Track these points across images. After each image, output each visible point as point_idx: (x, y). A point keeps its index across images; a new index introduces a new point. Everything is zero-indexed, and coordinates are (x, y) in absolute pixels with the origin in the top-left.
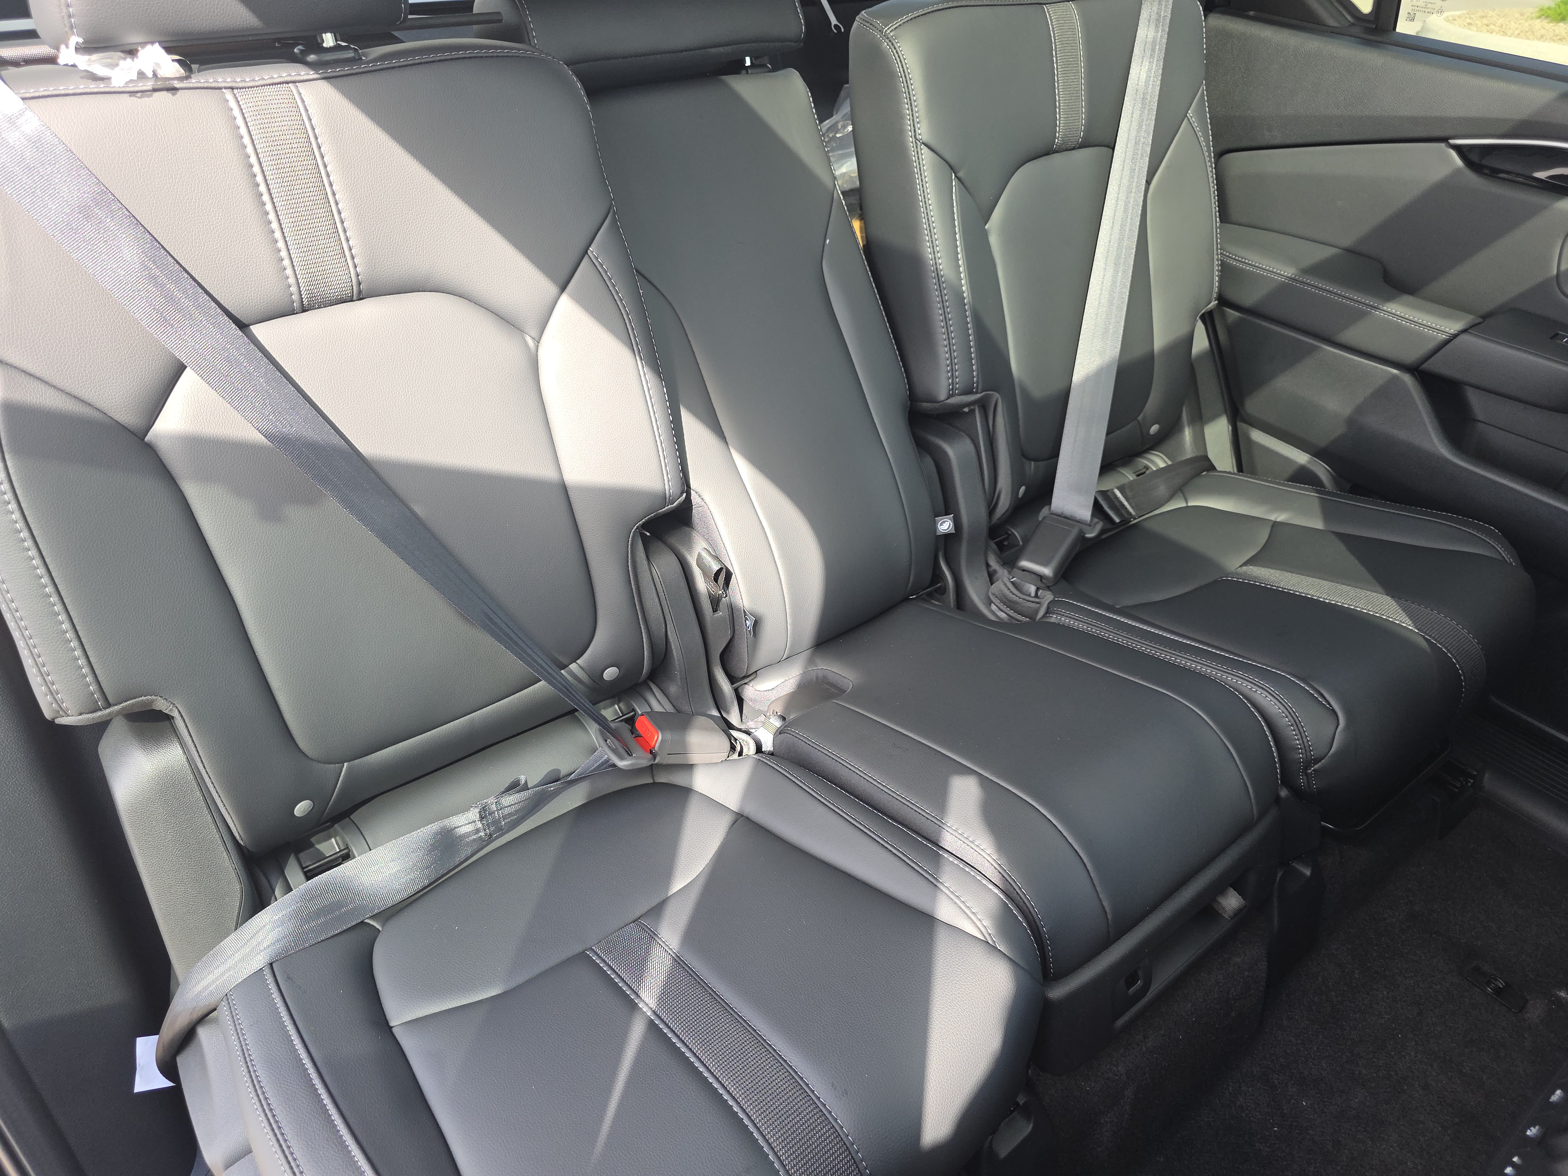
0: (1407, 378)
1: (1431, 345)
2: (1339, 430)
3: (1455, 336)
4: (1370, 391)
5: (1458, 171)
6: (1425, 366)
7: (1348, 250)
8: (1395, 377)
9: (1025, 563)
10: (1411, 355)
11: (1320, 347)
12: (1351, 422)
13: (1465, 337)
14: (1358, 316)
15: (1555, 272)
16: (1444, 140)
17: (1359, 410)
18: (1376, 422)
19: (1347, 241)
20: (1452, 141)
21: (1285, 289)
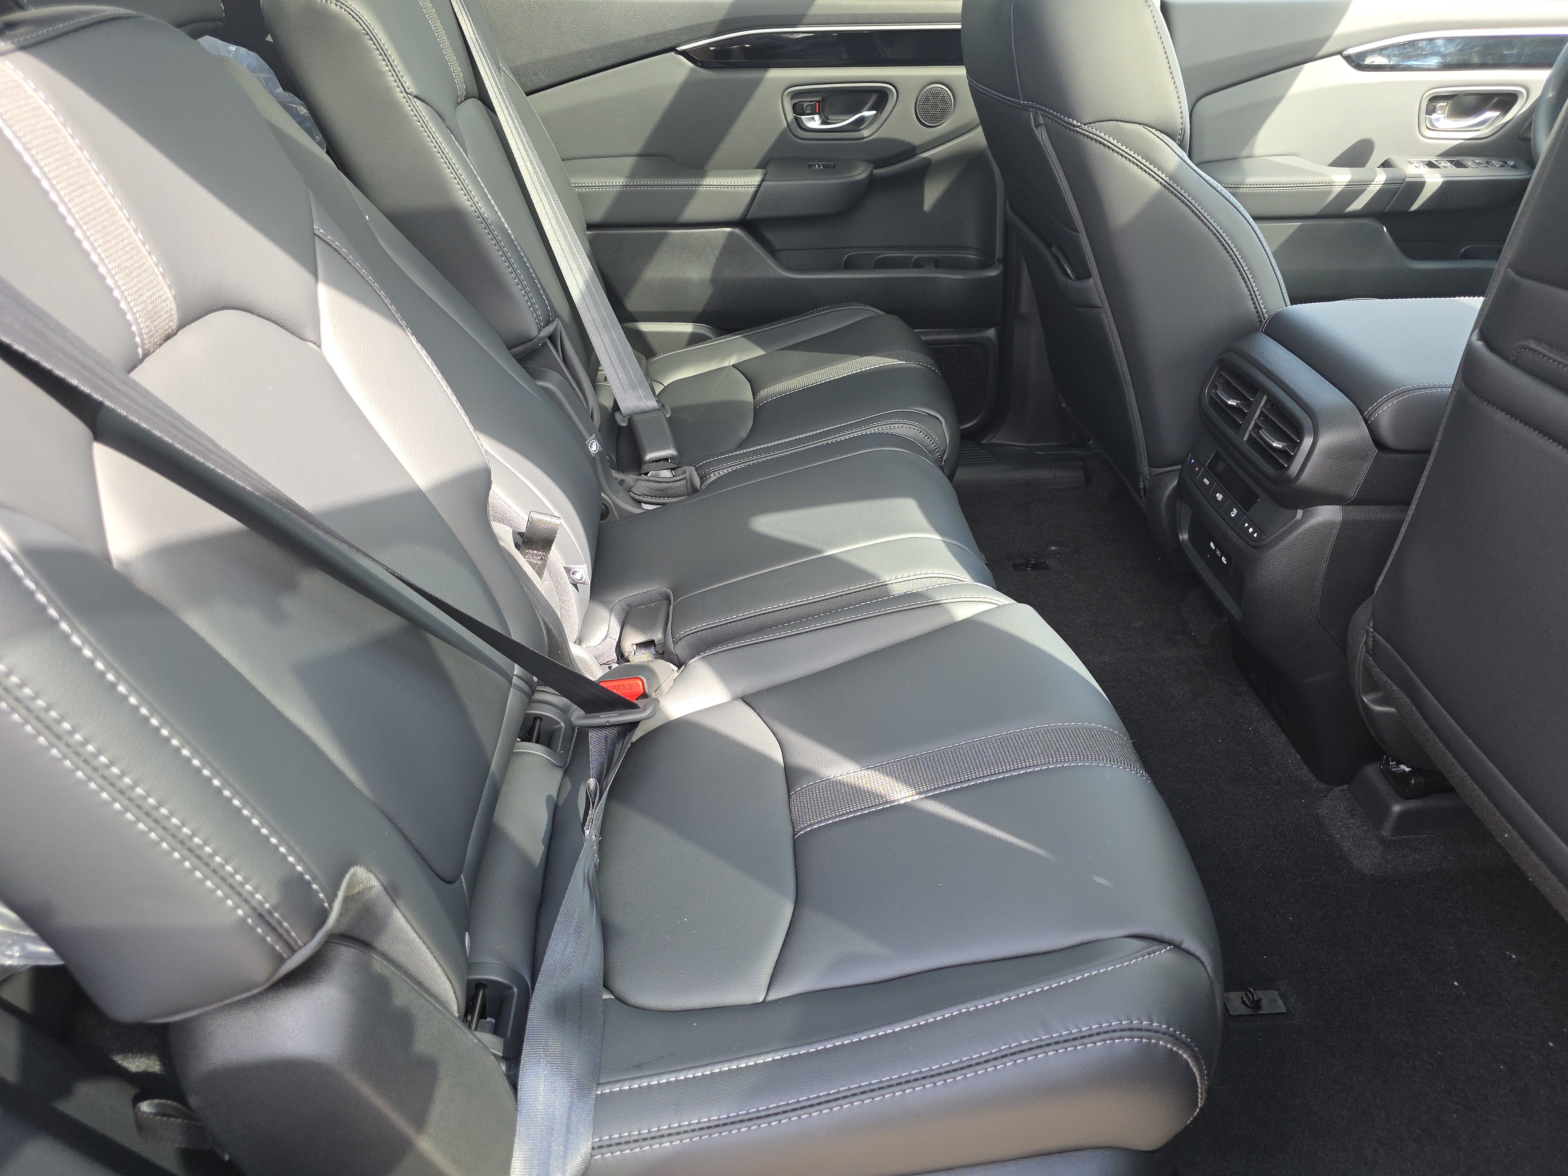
0: (737, 231)
1: (748, 199)
2: (708, 292)
3: (759, 186)
4: (717, 252)
5: (692, 70)
6: (749, 216)
7: (641, 155)
8: (731, 233)
9: (649, 456)
10: (736, 211)
11: (667, 233)
12: (714, 281)
13: (765, 183)
14: (689, 195)
15: (786, 124)
16: (672, 49)
17: (716, 269)
18: (731, 273)
19: (637, 148)
20: (679, 49)
21: (623, 196)
